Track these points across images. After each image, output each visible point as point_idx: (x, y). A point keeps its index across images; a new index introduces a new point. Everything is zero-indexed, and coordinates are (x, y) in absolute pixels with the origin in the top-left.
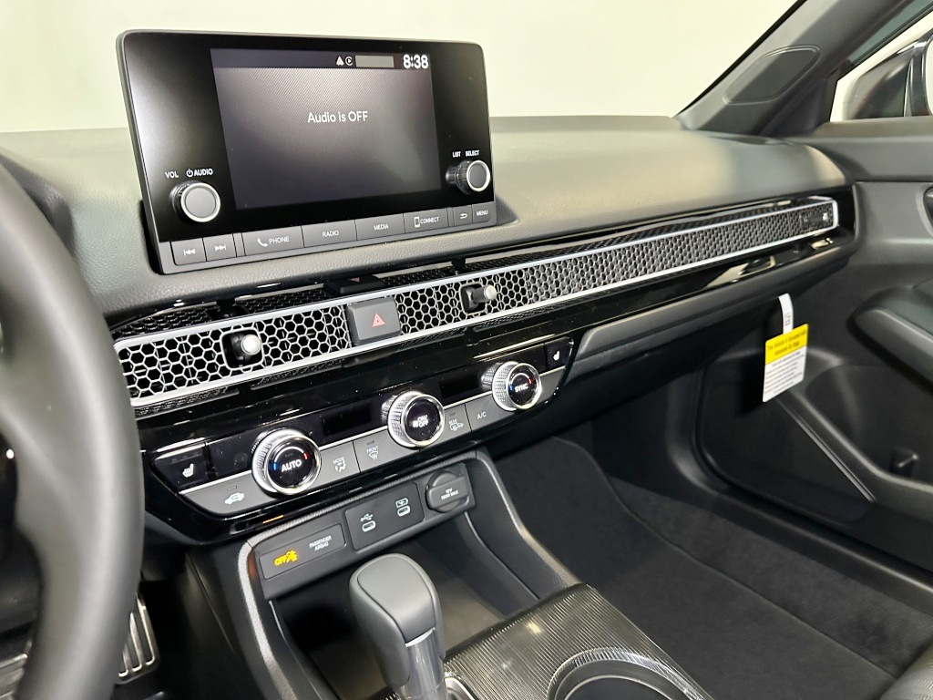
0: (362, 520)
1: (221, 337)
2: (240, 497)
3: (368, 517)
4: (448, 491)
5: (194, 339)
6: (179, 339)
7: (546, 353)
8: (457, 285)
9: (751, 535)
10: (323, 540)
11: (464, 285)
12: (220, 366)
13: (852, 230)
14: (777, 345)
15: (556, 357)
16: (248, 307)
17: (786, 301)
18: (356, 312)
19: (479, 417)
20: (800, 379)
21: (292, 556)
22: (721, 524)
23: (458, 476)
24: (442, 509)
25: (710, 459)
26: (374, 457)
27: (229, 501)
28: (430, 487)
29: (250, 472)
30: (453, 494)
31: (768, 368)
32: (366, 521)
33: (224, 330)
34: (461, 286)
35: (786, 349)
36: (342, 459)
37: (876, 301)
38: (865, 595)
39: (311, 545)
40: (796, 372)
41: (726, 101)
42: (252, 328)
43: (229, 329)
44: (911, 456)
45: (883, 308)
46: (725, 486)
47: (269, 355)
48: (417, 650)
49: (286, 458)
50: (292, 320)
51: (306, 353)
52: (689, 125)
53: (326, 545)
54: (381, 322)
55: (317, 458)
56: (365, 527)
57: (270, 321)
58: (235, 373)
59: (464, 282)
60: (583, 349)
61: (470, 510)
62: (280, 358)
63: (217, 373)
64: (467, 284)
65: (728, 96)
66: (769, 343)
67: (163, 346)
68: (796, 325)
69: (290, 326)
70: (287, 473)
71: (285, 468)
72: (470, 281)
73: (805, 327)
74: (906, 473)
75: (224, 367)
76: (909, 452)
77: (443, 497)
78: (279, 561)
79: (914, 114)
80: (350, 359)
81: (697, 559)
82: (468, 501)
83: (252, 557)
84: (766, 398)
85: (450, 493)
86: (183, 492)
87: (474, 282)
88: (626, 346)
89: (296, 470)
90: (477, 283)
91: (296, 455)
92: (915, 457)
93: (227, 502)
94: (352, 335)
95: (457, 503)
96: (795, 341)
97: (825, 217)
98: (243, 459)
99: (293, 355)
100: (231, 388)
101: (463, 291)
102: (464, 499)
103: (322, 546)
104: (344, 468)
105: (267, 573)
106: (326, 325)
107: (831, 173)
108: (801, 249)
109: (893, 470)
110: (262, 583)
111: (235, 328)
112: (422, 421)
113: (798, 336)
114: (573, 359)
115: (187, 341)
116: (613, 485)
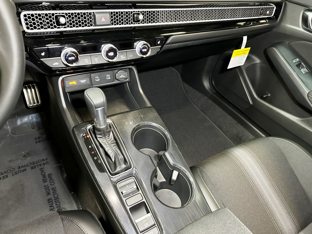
0: (96, 78)
1: (55, 16)
2: (57, 64)
3: (97, 77)
4: (122, 75)
5: (46, 15)
6: (42, 14)
7: (156, 40)
8: (132, 12)
9: (217, 107)
10: (84, 81)
11: (134, 13)
12: (54, 25)
13: (277, 19)
14: (237, 52)
15: (159, 43)
16: (64, 7)
17: (245, 38)
18: (97, 15)
19: (130, 56)
20: (243, 64)
21: (74, 83)
22: (210, 101)
23: (126, 72)
24: (119, 80)
25: (213, 83)
26: (97, 61)
27: (54, 64)
28: (117, 73)
29: (60, 57)
30: (123, 77)
31: (232, 59)
32: (97, 78)
33: (56, 14)
34: (133, 13)
35: (240, 54)
36: (87, 59)
37: (275, 45)
38: (241, 128)
39: (80, 81)
40: (242, 62)
42: (64, 14)
43: (57, 14)
44: (269, 94)
46: (215, 91)
47: (69, 24)
48: (99, 111)
49: (70, 56)
50: (76, 14)
51: (80, 26)
53: (85, 82)
54: (104, 20)
55: (79, 58)
56: (96, 80)
57: (69, 13)
58: (58, 28)
59: (134, 12)
60: (168, 41)
61: (128, 82)
62: (72, 26)
63: (53, 27)
64: (135, 12)
66: (235, 51)
67: (37, 15)
68: (246, 47)
69: (76, 16)
70: (70, 60)
71: (70, 59)
72: (136, 12)
73: (249, 48)
75: (55, 25)
76: (268, 93)
77: (120, 77)
78: (71, 83)
80: (94, 30)
81: (200, 110)
82: (128, 80)
83: (63, 81)
85: (122, 76)
86: (41, 59)
87: (137, 12)
88: (184, 43)
89: (72, 60)
90: (138, 12)
91: (73, 56)
92: (269, 95)
93: (53, 64)
94: (95, 22)
95: (124, 79)
96: (244, 52)
97: (268, 12)
98: (58, 54)
99: (76, 26)
100: (57, 32)
101: (134, 14)
102: (127, 78)
103: (83, 82)
104: (87, 62)
105: (67, 85)
106: (87, 18)
108: (256, 22)
110: (65, 88)
111: (59, 13)
112: (111, 54)
113: (246, 50)
114: (164, 44)
115: (44, 15)
116: (183, 85)
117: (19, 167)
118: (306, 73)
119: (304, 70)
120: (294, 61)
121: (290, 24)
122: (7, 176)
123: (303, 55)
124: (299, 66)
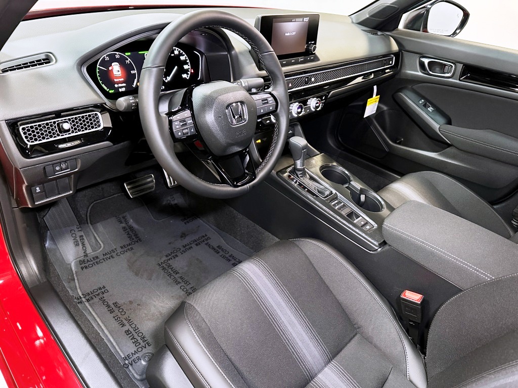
13: (398, 67)
14: (371, 101)
15: (324, 98)
17: (375, 87)
19: (308, 111)
20: (375, 112)
34: (305, 77)
35: (373, 102)
37: (400, 90)
40: (374, 110)
41: (368, 16)
45: (401, 92)
52: (354, 21)
54: (291, 85)
60: (329, 96)
65: (369, 14)
66: (369, 100)
68: (376, 95)
73: (379, 96)
74: (399, 144)
76: (401, 138)
79: (423, 32)
84: (365, 116)
92: (402, 140)
96: (376, 100)
97: (391, 62)
107: (395, 47)
108: (382, 72)
109: (395, 143)
114: (327, 99)
117: (184, 247)
118: (433, 111)
119: (430, 109)
120: (421, 102)
121: (409, 70)
122: (177, 256)
123: (426, 96)
124: (425, 106)
